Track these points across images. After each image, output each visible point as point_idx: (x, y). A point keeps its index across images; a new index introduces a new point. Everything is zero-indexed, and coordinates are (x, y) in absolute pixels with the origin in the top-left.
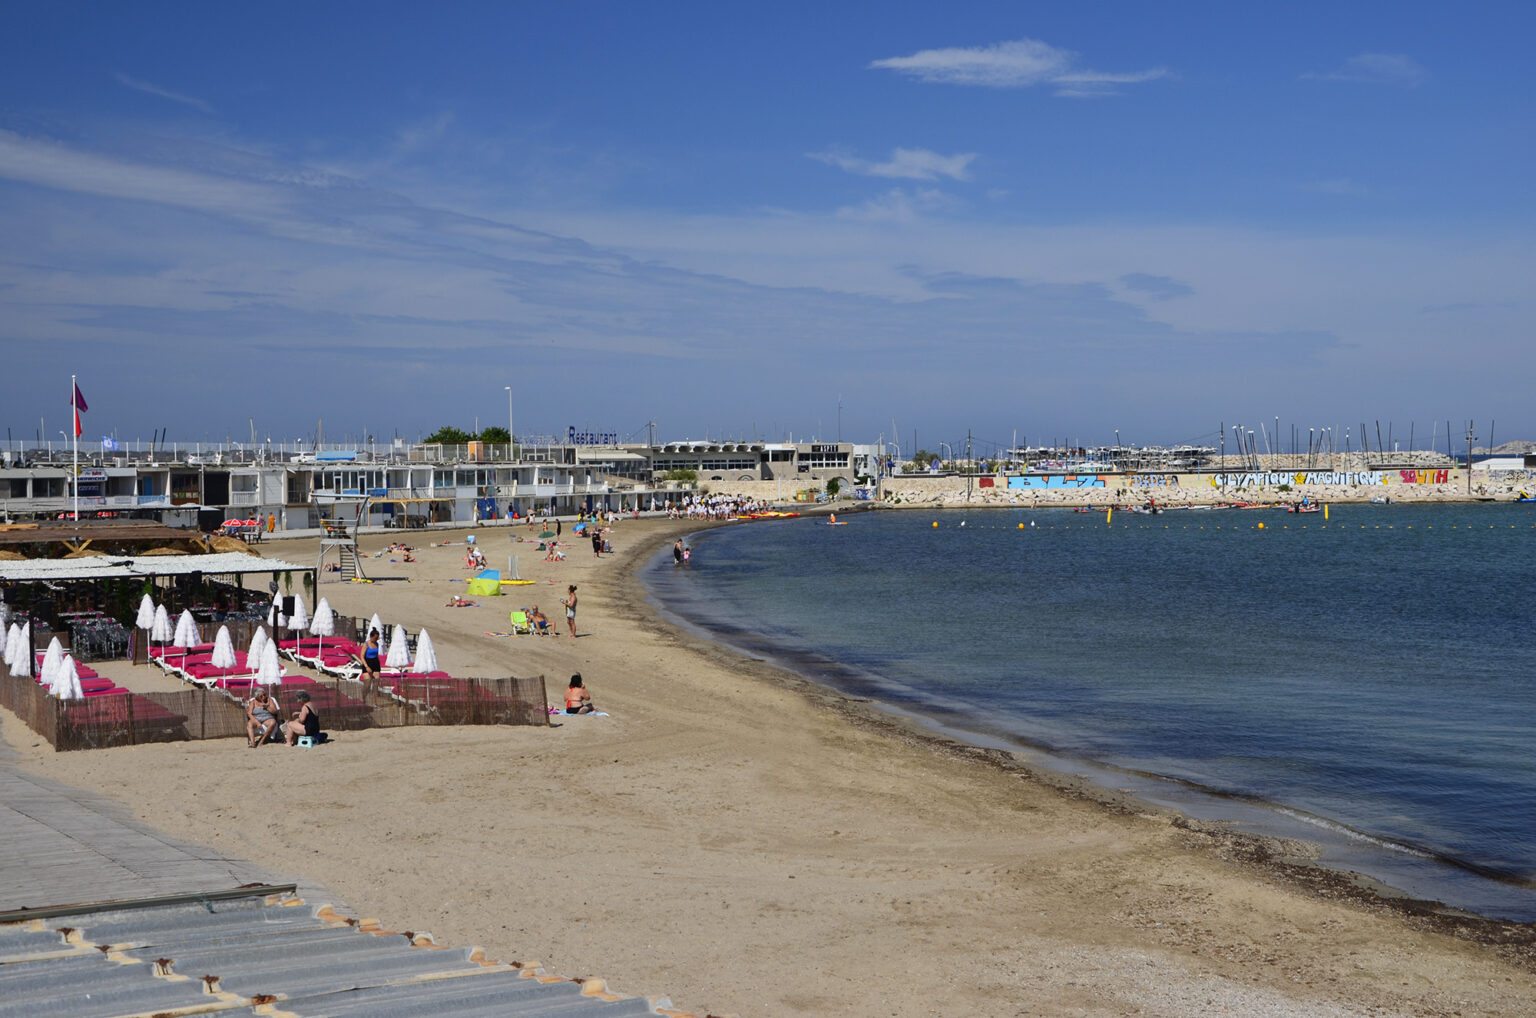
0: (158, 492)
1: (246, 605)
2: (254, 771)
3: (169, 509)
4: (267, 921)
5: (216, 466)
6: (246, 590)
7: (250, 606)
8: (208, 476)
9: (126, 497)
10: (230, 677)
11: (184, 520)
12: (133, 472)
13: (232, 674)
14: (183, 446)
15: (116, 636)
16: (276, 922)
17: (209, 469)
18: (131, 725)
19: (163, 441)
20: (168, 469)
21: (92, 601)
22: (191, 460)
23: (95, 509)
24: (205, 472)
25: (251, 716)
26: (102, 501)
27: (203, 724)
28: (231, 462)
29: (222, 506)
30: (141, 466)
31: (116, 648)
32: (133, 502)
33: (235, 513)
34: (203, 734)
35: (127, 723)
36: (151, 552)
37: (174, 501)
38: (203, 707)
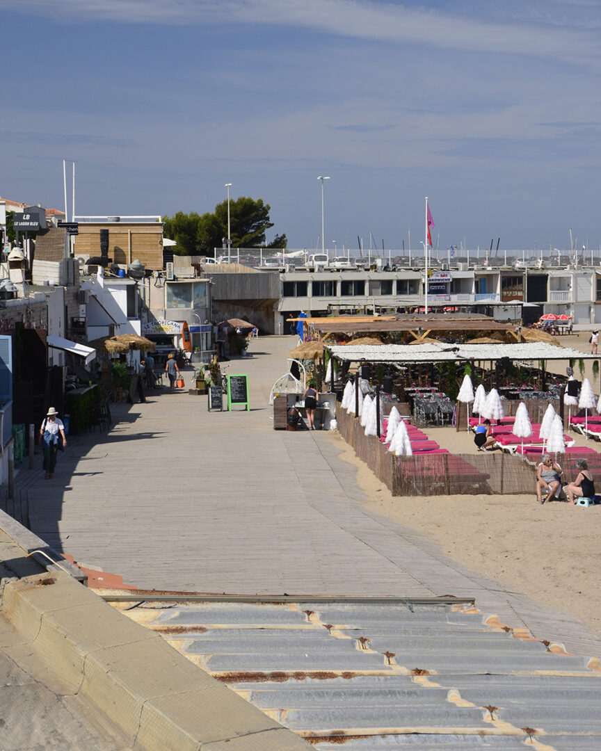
0: (491, 291)
1: (548, 386)
2: (539, 523)
3: (498, 305)
4: (448, 623)
5: (537, 269)
6: (548, 373)
7: (551, 387)
8: (531, 278)
9: (465, 295)
10: (529, 445)
11: (511, 315)
12: (471, 275)
13: (531, 443)
14: (513, 253)
15: (444, 409)
16: (455, 624)
17: (532, 272)
18: (447, 479)
19: (497, 249)
20: (499, 272)
21: (430, 379)
22: (518, 265)
23: (441, 305)
24: (528, 275)
25: (540, 478)
26: (448, 298)
27: (502, 482)
28: (550, 266)
29: (541, 303)
30: (478, 270)
31: (444, 418)
32: (471, 299)
33: (552, 308)
34: (502, 489)
35: (444, 477)
36: (474, 341)
37: (504, 298)
38: (502, 468)
